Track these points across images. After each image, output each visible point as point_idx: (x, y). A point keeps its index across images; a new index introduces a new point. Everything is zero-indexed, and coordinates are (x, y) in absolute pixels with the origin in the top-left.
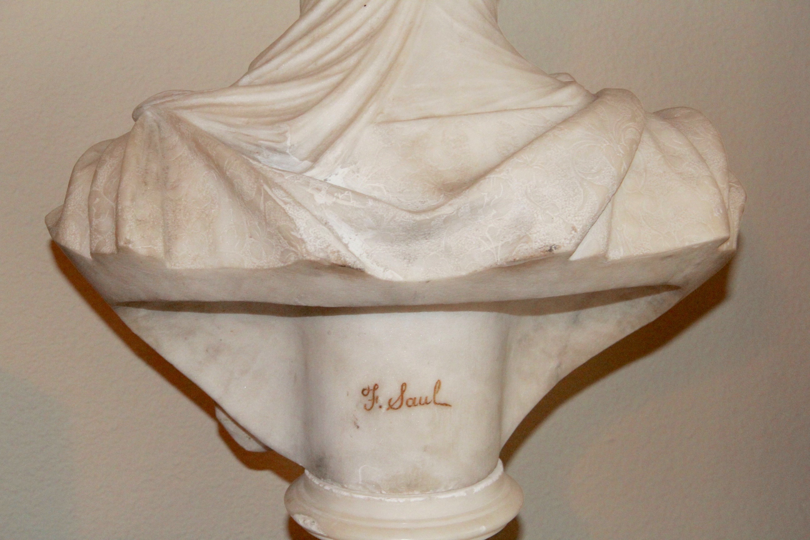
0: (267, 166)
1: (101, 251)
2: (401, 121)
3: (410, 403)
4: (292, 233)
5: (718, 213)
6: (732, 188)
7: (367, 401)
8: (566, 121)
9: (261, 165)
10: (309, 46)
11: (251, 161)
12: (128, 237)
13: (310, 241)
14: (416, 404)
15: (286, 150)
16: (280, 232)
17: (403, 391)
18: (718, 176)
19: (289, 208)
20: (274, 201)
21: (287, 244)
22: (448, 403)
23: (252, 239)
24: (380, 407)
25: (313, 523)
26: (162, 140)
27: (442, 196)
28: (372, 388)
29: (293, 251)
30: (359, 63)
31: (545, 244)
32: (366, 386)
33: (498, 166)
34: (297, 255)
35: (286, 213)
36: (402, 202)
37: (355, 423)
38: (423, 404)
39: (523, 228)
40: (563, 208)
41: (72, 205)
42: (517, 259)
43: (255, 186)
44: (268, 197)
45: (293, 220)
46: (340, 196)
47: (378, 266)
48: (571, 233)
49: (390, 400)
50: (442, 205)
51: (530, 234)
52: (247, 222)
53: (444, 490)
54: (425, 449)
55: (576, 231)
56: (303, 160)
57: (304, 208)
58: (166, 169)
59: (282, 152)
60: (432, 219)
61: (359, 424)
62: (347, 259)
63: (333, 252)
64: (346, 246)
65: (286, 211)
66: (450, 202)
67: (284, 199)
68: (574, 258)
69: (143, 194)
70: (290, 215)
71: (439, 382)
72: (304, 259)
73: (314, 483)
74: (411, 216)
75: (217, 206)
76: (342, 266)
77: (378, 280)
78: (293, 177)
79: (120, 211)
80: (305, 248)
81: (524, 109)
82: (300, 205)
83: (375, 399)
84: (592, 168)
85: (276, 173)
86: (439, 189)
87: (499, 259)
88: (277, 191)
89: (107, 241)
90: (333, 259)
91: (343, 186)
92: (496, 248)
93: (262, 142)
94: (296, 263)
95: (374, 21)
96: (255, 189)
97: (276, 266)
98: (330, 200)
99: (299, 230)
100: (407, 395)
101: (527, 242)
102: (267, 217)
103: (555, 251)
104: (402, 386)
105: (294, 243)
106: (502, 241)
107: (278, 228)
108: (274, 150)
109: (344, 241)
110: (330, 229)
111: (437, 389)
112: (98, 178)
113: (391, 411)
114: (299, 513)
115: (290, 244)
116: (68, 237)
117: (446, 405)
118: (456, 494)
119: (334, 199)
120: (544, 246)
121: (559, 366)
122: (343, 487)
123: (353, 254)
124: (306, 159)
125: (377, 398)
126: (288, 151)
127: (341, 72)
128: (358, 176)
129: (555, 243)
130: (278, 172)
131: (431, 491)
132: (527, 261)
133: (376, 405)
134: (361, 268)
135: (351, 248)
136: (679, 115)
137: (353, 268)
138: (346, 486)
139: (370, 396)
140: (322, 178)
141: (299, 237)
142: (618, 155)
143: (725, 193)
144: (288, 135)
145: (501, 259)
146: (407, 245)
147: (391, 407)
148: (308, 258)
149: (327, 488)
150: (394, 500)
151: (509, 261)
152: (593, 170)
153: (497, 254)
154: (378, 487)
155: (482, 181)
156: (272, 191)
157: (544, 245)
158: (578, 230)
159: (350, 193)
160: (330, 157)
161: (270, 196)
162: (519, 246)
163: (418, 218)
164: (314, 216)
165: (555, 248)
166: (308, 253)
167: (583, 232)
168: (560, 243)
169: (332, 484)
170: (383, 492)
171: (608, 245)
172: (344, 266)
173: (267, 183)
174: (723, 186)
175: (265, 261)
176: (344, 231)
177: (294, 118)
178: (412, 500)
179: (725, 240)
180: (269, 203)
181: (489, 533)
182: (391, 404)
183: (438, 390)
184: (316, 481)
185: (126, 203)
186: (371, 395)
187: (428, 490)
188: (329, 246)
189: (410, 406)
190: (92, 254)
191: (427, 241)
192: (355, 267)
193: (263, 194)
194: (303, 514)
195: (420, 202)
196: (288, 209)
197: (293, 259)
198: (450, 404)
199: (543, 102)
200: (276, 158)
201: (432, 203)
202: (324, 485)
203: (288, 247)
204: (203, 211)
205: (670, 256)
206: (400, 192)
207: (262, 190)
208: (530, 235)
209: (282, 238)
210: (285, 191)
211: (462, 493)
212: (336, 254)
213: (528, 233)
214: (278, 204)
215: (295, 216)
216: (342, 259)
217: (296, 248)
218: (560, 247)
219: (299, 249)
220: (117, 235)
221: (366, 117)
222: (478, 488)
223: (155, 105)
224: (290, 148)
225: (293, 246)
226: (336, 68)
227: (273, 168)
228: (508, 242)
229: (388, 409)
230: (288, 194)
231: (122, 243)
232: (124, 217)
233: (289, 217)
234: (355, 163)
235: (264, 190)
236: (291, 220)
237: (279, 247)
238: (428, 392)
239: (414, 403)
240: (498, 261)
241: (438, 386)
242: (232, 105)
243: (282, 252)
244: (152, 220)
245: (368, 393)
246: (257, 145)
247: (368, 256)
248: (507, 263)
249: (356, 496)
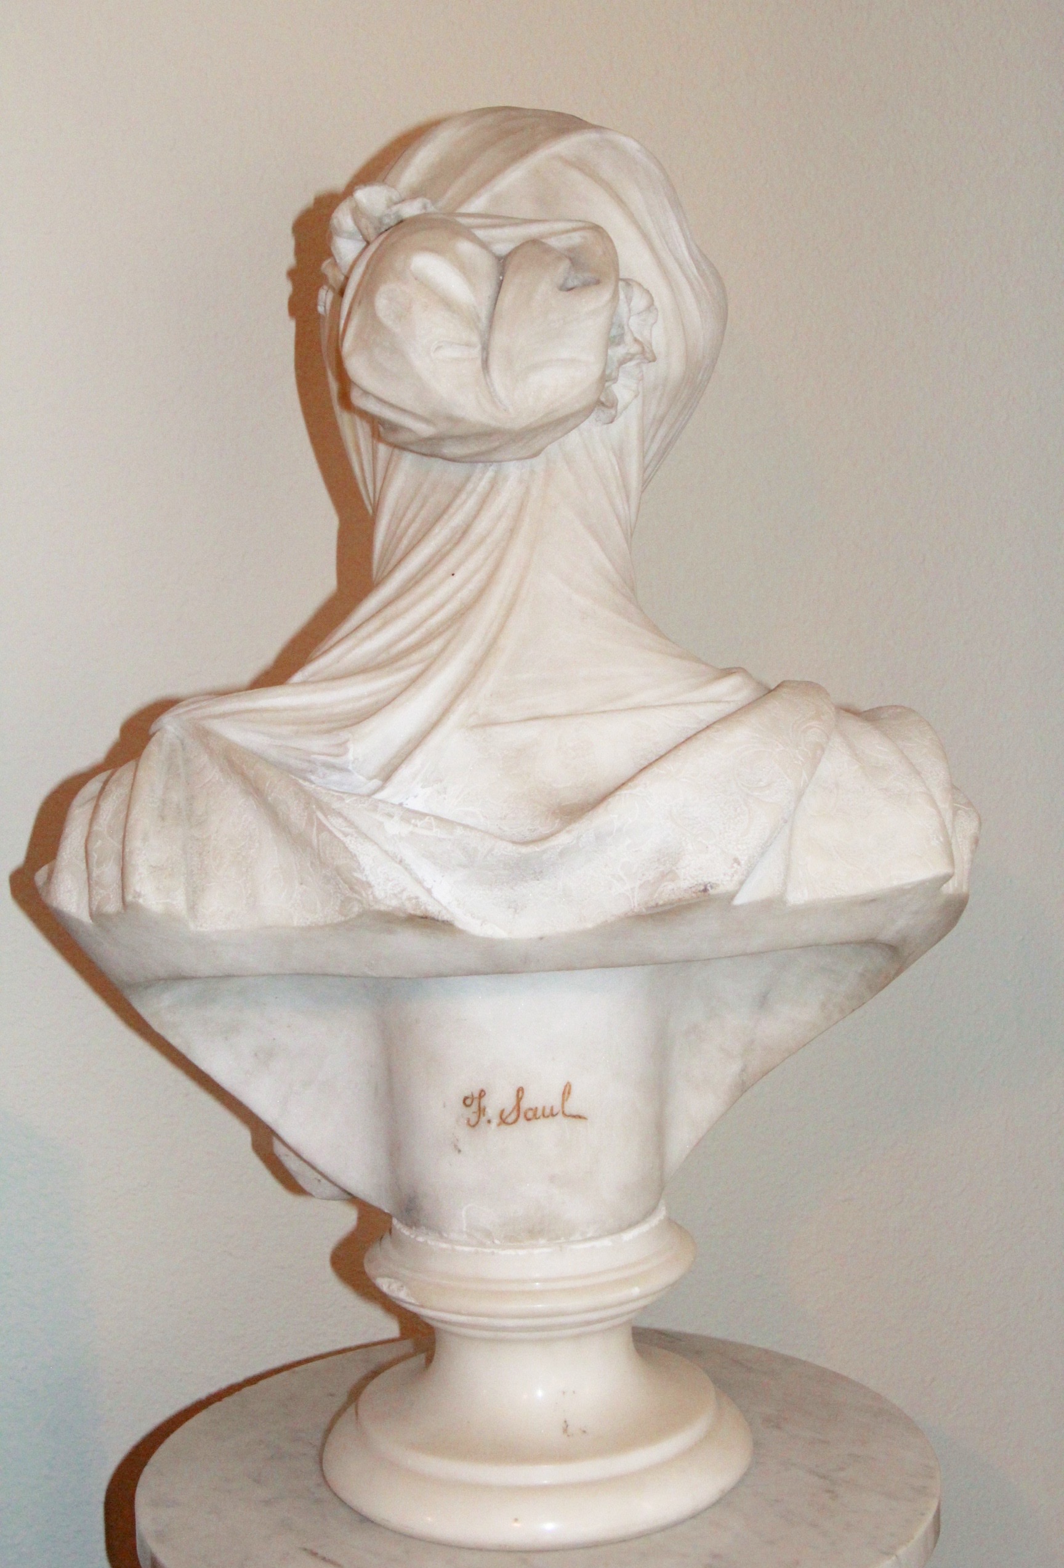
0: (321, 786)
1: (104, 910)
2: (503, 723)
3: (530, 1114)
4: (355, 874)
5: (937, 842)
6: (959, 812)
7: (471, 1113)
8: (725, 719)
9: (313, 786)
10: (379, 630)
11: (301, 781)
12: (138, 889)
13: (379, 884)
14: (538, 1116)
15: (348, 766)
16: (339, 874)
17: (519, 1099)
18: (938, 794)
19: (350, 841)
20: (331, 832)
21: (349, 889)
22: (581, 1114)
23: (304, 887)
24: (489, 1121)
25: (401, 1288)
26: (187, 761)
27: (557, 821)
28: (476, 1095)
29: (356, 899)
30: (443, 650)
31: (697, 881)
32: (467, 1093)
33: (631, 779)
34: (362, 904)
35: (346, 848)
36: (504, 831)
37: (456, 1146)
38: (548, 1117)
39: (668, 862)
40: (720, 834)
41: (68, 852)
42: (661, 902)
43: (306, 814)
44: (322, 828)
45: (355, 856)
46: (419, 823)
47: (474, 918)
48: (732, 867)
49: (502, 1112)
50: (558, 832)
51: (677, 869)
52: (296, 864)
53: (580, 1238)
54: (552, 1179)
55: (739, 864)
56: (370, 779)
57: (371, 840)
58: (191, 799)
59: (342, 769)
60: (544, 852)
61: (461, 1147)
62: (429, 908)
63: (409, 899)
64: (429, 891)
65: (347, 846)
66: (567, 829)
67: (343, 829)
68: (738, 901)
69: (159, 831)
70: (352, 850)
71: (568, 1086)
72: (372, 909)
73: (404, 1234)
74: (514, 848)
75: (257, 845)
76: (422, 917)
77: (474, 937)
78: (356, 800)
79: (128, 854)
80: (372, 893)
81: (668, 705)
82: (366, 837)
83: (481, 1111)
84: (760, 780)
85: (333, 796)
86: (554, 813)
87: (636, 905)
88: (334, 819)
89: (112, 896)
90: (410, 908)
91: (426, 811)
92: (633, 889)
93: (315, 756)
94: (360, 915)
95: (465, 594)
96: (305, 818)
97: (335, 921)
98: (405, 829)
99: (364, 869)
100: (525, 1104)
101: (673, 880)
102: (322, 854)
103: (711, 892)
104: (518, 1091)
105: (356, 887)
106: (641, 880)
107: (338, 870)
108: (333, 767)
109: (425, 884)
110: (406, 869)
111: (566, 1094)
112: (101, 813)
113: (503, 1127)
114: (383, 1276)
115: (352, 889)
116: (62, 896)
117: (580, 1117)
118: (598, 1244)
119: (411, 828)
120: (696, 885)
121: (743, 1070)
122: (441, 1236)
123: (439, 902)
124: (375, 777)
125: (484, 1109)
126: (350, 768)
127: (421, 661)
128: (445, 799)
129: (710, 880)
130: (337, 794)
131: (563, 1238)
132: (674, 906)
133: (483, 1119)
134: (449, 920)
135: (435, 894)
136: (886, 716)
137: (438, 921)
138: (445, 1235)
139: (474, 1107)
140: (396, 801)
141: (364, 879)
142: (796, 762)
143: (948, 817)
144: (351, 746)
145: (639, 905)
146: (512, 888)
147: (503, 1121)
148: (376, 907)
149: (421, 1239)
150: (510, 1252)
151: (650, 906)
152: (761, 783)
153: (633, 897)
154: (488, 1234)
155: (610, 800)
156: (328, 820)
157: (696, 883)
158: (743, 862)
159: (432, 818)
160: (405, 772)
161: (324, 826)
162: (663, 885)
163: (524, 850)
164: (386, 852)
165: (712, 887)
166: (376, 900)
167: (749, 865)
168: (718, 880)
169: (427, 1234)
170: (497, 1242)
171: (785, 884)
172: (425, 918)
173: (321, 808)
174: (945, 806)
175: (321, 915)
176: (426, 871)
177: (358, 723)
178: (536, 1251)
179: (947, 878)
180: (324, 835)
181: (646, 1296)
182: (504, 1117)
183: (568, 1097)
184: (406, 1231)
185: (136, 843)
186: (476, 1103)
187: (558, 1238)
188: (403, 891)
189: (528, 1120)
190: (91, 915)
191: (538, 882)
192: (440, 918)
193: (315, 824)
194: (389, 1277)
195: (528, 830)
196: (348, 842)
197: (356, 909)
198: (585, 1115)
199: (696, 695)
200: (336, 777)
201: (545, 831)
202: (417, 1236)
203: (349, 893)
204: (239, 852)
205: (873, 900)
206: (501, 819)
207: (315, 820)
208: (677, 871)
209: (341, 881)
210: (345, 819)
211: (607, 1242)
212: (414, 901)
213: (674, 868)
214: (335, 837)
215: (358, 851)
216: (423, 907)
217: (361, 895)
218: (718, 885)
219: (364, 895)
220: (123, 887)
221: (453, 719)
222: (629, 1236)
223: (178, 715)
224: (353, 762)
225: (355, 892)
226: (415, 657)
227: (330, 790)
228: (648, 881)
229: (499, 1125)
230: (351, 823)
231: (129, 898)
232: (133, 862)
233: (351, 852)
234: (441, 781)
235: (318, 819)
236: (353, 857)
237: (339, 895)
238: (553, 1099)
239: (535, 1115)
240: (634, 907)
241: (567, 1091)
242: (276, 710)
243: (342, 902)
244: (171, 866)
245: (472, 1102)
246: (309, 761)
247: (459, 904)
248: (648, 908)
249: (458, 1248)
